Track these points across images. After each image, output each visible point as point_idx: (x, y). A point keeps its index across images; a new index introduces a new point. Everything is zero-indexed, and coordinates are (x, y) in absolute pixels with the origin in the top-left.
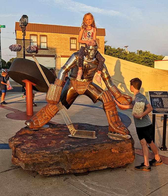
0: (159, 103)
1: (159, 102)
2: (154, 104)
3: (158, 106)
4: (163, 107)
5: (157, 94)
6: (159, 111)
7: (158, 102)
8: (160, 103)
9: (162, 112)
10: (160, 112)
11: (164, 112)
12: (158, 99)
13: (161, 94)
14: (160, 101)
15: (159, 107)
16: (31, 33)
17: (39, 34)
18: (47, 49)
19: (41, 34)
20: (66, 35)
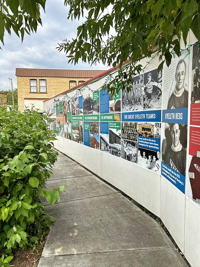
16: (31, 78)
17: (38, 79)
18: (46, 93)
19: (40, 78)
20: (65, 79)
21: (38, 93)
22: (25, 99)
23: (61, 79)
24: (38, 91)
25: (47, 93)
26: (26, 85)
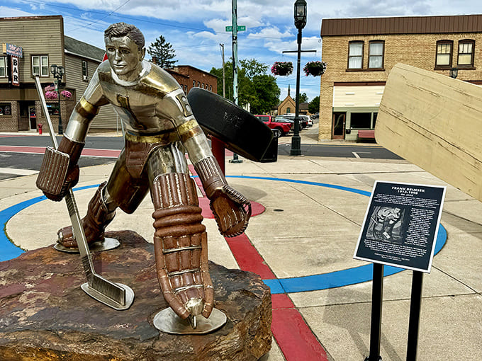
0: (393, 225)
1: (396, 222)
2: (375, 225)
3: (385, 233)
4: (402, 242)
5: (399, 194)
6: (379, 252)
7: (391, 222)
8: (399, 224)
9: (390, 258)
10: (383, 256)
11: (396, 259)
12: (397, 210)
13: (415, 196)
14: (398, 220)
15: (388, 237)
16: (351, 39)
17: (366, 39)
18: (382, 69)
19: (372, 38)
20: (428, 36)
21: (365, 71)
22: (337, 84)
23: (419, 37)
24: (365, 67)
25: (384, 70)
26: (339, 53)
